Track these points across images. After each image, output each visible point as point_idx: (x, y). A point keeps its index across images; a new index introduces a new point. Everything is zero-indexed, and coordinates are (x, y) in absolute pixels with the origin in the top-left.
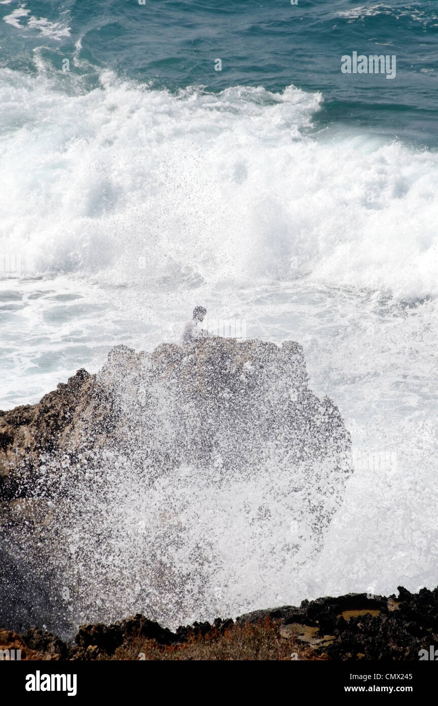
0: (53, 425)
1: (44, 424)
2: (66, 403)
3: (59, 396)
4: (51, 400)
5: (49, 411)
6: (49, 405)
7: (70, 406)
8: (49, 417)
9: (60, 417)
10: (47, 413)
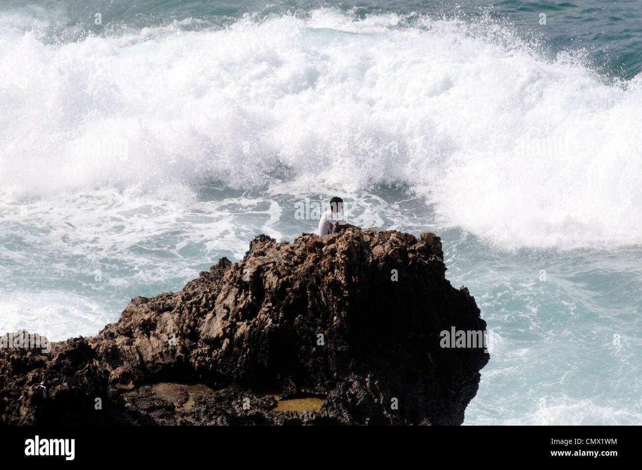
0: (195, 313)
1: (186, 311)
2: (208, 290)
3: (201, 284)
4: (193, 288)
5: (191, 299)
6: (191, 292)
7: (212, 294)
8: (192, 304)
9: (202, 304)
10: (189, 300)
